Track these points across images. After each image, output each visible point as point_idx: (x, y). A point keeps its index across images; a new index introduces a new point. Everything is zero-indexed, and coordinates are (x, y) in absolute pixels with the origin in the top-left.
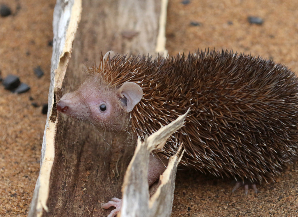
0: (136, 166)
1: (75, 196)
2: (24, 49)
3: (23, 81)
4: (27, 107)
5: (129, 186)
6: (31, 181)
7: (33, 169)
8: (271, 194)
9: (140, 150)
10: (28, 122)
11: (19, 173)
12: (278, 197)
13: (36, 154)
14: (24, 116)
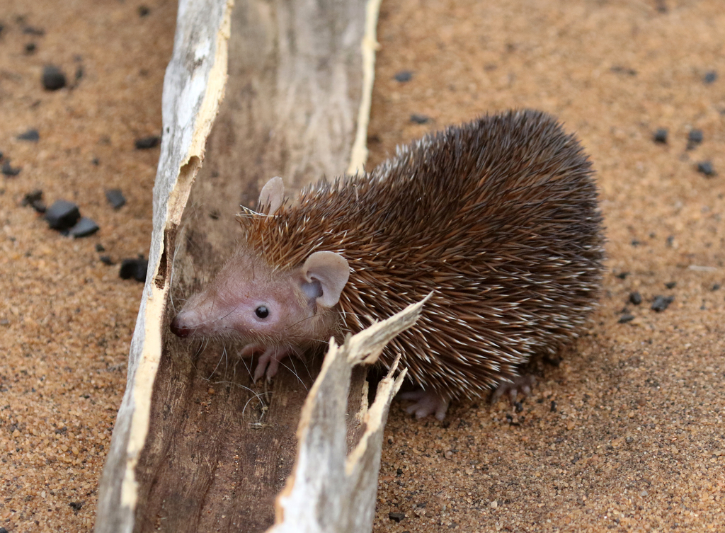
0: (326, 390)
1: (183, 434)
2: (88, 153)
3: (86, 213)
4: (91, 264)
5: (312, 427)
6: (96, 405)
7: (100, 383)
8: (558, 451)
9: (335, 362)
10: (93, 292)
11: (73, 388)
12: (572, 458)
13: (106, 354)
14: (86, 282)
